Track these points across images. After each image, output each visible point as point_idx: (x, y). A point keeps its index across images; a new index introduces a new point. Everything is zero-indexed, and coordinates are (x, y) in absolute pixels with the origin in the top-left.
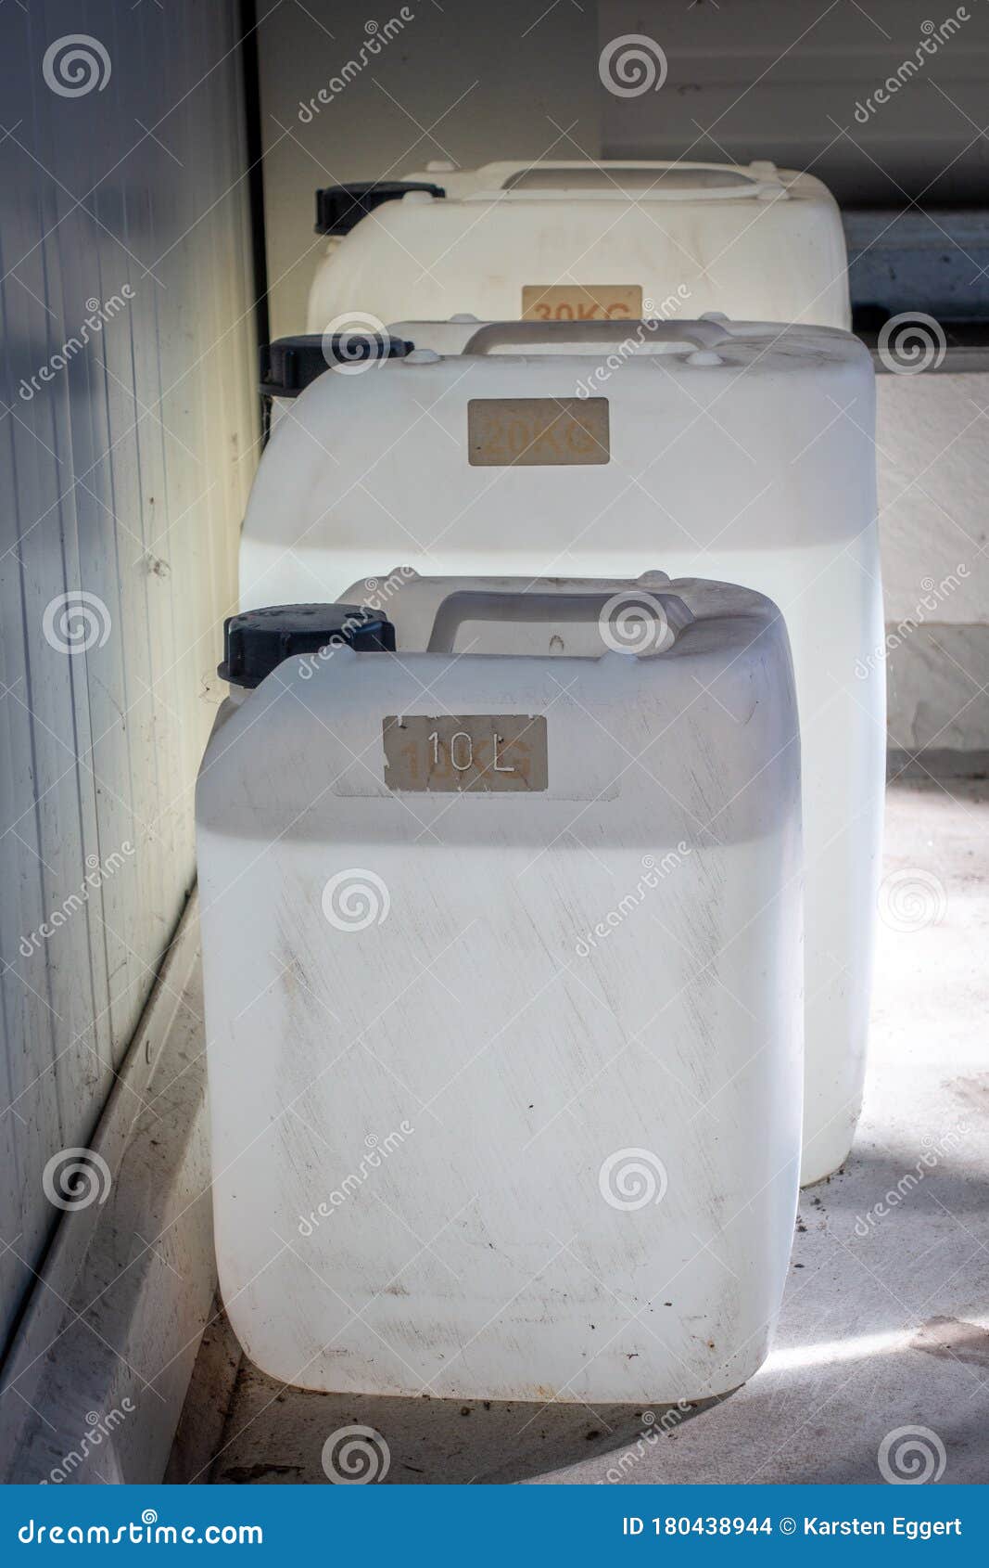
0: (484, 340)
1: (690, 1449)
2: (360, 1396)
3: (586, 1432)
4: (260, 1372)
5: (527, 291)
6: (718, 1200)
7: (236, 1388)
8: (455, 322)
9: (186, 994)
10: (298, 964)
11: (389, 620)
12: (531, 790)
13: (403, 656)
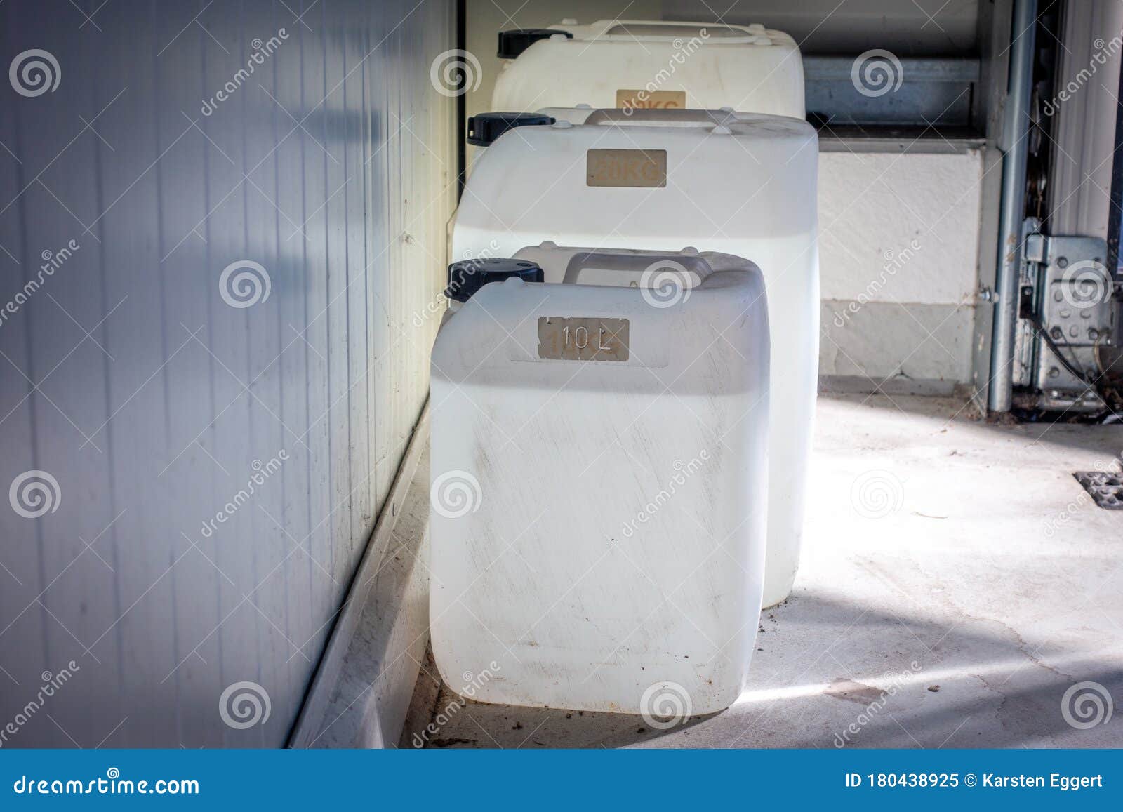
0: (595, 118)
1: (696, 740)
2: (508, 706)
3: (637, 729)
4: (452, 692)
5: (620, 93)
6: (717, 598)
7: (438, 699)
8: (579, 108)
9: (413, 483)
10: (485, 455)
11: (541, 267)
12: (620, 360)
13: (550, 285)
